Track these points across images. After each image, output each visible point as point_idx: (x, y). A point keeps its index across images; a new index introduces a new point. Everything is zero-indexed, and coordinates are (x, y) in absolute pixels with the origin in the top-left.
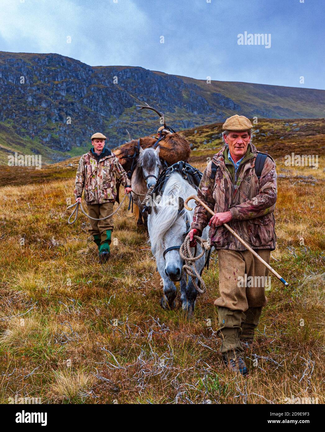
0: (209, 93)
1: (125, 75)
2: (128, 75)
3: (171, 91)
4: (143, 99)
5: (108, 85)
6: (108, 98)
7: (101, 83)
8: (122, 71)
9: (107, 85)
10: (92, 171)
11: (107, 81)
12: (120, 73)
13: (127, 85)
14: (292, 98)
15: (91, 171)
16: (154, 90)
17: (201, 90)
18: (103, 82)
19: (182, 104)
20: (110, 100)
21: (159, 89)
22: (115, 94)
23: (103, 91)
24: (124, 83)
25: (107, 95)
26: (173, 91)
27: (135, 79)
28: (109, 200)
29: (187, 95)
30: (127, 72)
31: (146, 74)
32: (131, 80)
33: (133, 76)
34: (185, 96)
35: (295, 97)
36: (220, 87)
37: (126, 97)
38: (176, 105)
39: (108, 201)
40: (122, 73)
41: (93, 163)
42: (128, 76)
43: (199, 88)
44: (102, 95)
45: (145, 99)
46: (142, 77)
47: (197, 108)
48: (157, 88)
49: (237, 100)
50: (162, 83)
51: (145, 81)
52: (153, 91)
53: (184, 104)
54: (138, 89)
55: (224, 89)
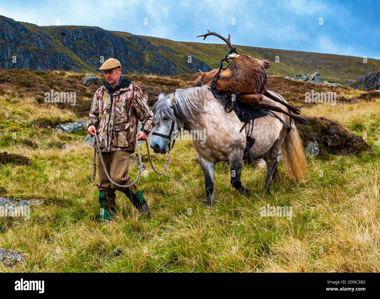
0: (182, 56)
1: (76, 36)
2: (79, 35)
3: (131, 54)
4: (93, 62)
5: (42, 47)
6: (36, 61)
7: (34, 44)
8: (73, 31)
9: (40, 47)
10: (104, 109)
11: (40, 42)
12: (71, 34)
13: (76, 46)
14: (286, 62)
15: (102, 109)
16: (109, 52)
17: (173, 53)
18: (35, 44)
19: (143, 67)
20: (38, 63)
21: (115, 51)
22: (48, 56)
23: (32, 53)
24: (73, 44)
25: (35, 58)
26: (134, 54)
27: (87, 40)
28: (121, 147)
29: (151, 59)
30: (79, 32)
31: (101, 35)
32: (82, 42)
33: (86, 37)
34: (147, 59)
35: (289, 61)
36: (201, 50)
37: (63, 60)
38: (136, 69)
39: (119, 149)
40: (73, 33)
41: (106, 99)
42: (79, 37)
43: (172, 50)
44: (30, 57)
45: (95, 63)
46: (96, 38)
47: (159, 72)
48: (112, 50)
49: (216, 64)
50: (121, 45)
51: (99, 42)
52: (108, 54)
53: (145, 69)
54: (89, 51)
55: (205, 52)
